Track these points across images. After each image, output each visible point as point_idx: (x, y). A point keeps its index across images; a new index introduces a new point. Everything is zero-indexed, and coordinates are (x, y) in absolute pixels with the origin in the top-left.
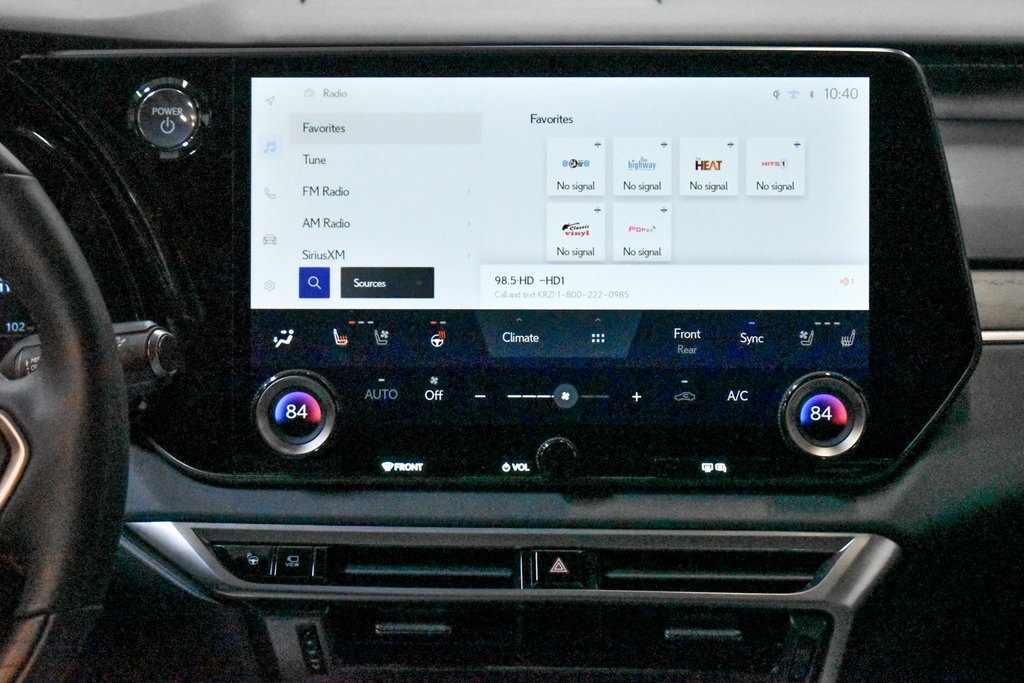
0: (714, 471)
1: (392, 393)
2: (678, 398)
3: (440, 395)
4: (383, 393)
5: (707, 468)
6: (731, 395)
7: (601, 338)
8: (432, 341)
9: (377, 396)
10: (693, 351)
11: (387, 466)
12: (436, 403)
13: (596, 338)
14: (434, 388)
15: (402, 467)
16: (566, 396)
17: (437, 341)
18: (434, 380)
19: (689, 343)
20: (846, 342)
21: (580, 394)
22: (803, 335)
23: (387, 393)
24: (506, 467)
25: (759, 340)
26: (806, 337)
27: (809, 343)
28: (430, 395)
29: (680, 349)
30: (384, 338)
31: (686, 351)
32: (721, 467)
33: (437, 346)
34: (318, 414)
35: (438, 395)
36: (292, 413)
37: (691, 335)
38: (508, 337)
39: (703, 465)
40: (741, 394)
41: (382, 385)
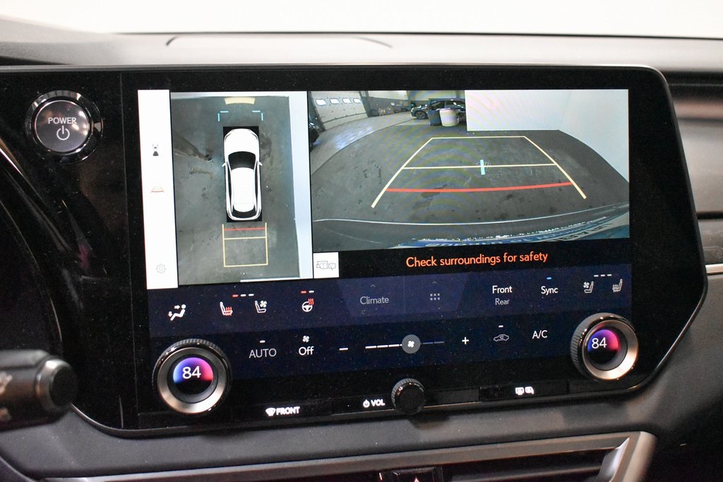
0: (525, 394)
1: (272, 352)
2: (496, 339)
3: (312, 350)
4: (264, 352)
5: (519, 391)
6: (535, 334)
7: (437, 297)
8: (303, 307)
9: (259, 355)
10: (506, 302)
11: (270, 412)
12: (308, 357)
13: (433, 297)
14: (306, 345)
15: (282, 411)
16: (411, 344)
17: (307, 307)
18: (306, 339)
19: (502, 296)
20: (616, 289)
21: (422, 341)
22: (586, 285)
23: (268, 352)
24: (366, 404)
25: (554, 290)
26: (588, 287)
27: (591, 290)
28: (303, 351)
29: (497, 301)
30: (263, 308)
31: (502, 303)
32: (530, 390)
33: (307, 311)
34: (210, 374)
35: (310, 350)
36: (188, 374)
37: (505, 290)
38: (364, 300)
39: (516, 389)
40: (542, 333)
41: (264, 346)
